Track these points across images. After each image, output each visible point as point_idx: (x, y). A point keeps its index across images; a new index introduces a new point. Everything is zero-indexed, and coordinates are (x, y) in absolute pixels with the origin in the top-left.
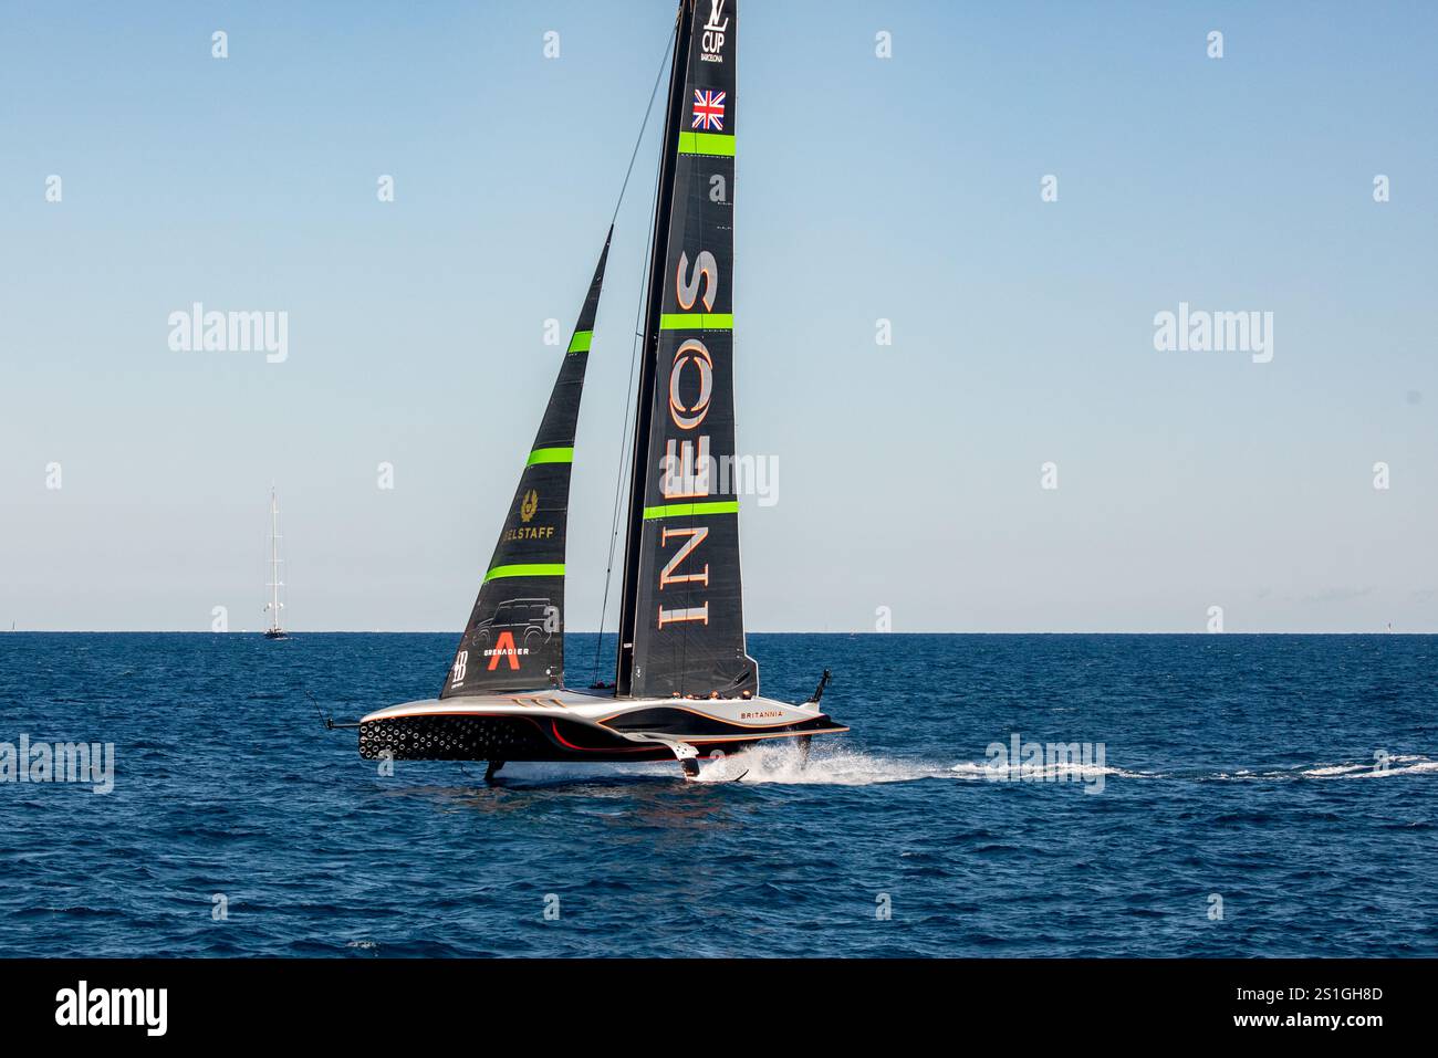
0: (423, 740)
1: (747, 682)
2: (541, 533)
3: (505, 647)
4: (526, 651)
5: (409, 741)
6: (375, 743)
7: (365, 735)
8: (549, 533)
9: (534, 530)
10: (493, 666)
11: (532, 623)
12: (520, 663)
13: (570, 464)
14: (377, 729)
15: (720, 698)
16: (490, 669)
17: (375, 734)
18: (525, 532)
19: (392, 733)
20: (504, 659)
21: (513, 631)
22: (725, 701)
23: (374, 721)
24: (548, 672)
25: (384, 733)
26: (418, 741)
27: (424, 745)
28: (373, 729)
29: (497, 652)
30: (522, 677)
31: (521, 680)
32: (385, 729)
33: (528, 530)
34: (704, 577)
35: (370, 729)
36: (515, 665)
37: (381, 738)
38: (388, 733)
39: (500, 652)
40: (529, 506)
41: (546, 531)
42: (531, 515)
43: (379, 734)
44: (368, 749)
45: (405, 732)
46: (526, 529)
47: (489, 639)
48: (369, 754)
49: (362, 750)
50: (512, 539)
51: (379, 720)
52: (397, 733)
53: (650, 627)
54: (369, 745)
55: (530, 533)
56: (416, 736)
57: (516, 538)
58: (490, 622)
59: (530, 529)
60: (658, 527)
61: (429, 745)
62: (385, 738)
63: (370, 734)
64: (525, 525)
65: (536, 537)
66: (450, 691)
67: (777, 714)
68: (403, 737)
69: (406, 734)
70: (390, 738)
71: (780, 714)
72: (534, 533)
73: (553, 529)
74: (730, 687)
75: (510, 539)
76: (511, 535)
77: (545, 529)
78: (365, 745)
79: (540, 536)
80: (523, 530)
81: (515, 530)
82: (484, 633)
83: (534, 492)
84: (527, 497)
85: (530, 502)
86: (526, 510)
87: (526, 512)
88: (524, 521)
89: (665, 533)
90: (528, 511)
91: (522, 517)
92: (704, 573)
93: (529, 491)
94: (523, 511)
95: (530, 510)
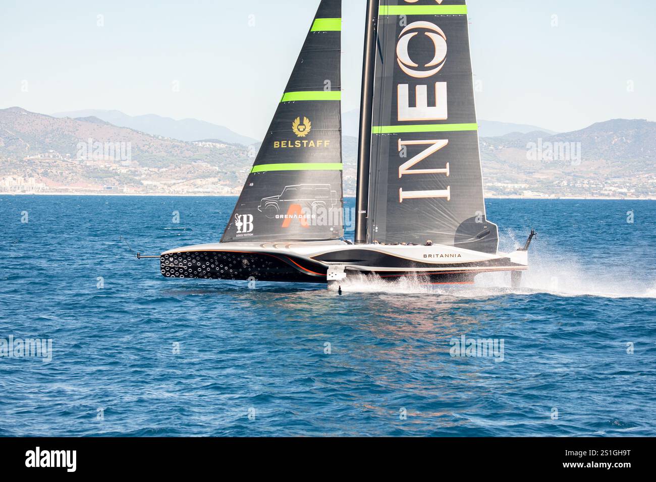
0: (204, 266)
2: (318, 144)
5: (195, 267)
6: (171, 268)
7: (164, 262)
8: (326, 144)
9: (312, 142)
11: (317, 199)
13: (340, 101)
14: (171, 259)
15: (407, 245)
16: (283, 226)
17: (170, 262)
18: (302, 144)
19: (182, 262)
20: (296, 221)
22: (412, 247)
23: (168, 254)
24: (332, 229)
26: (201, 267)
27: (205, 269)
28: (168, 259)
30: (311, 232)
32: (177, 259)
33: (305, 142)
34: (447, 171)
35: (166, 259)
37: (175, 264)
38: (179, 262)
40: (301, 128)
41: (323, 143)
42: (306, 133)
43: (173, 262)
44: (167, 271)
46: (303, 141)
47: (278, 208)
48: (168, 274)
49: (163, 271)
50: (286, 146)
51: (171, 254)
52: (185, 262)
53: (388, 201)
54: (167, 268)
55: (308, 144)
56: (199, 264)
57: (293, 146)
58: (277, 197)
59: (307, 141)
60: (390, 138)
61: (209, 269)
62: (178, 265)
63: (167, 262)
64: (301, 139)
65: (314, 146)
66: (234, 238)
67: (457, 256)
68: (190, 264)
69: (192, 262)
70: (181, 265)
71: (459, 256)
72: (312, 144)
73: (329, 141)
74: (472, 240)
75: (282, 146)
76: (282, 144)
77: (322, 141)
78: (164, 268)
79: (318, 146)
80: (299, 142)
81: (290, 142)
82: (271, 204)
83: (305, 118)
84: (297, 121)
85: (302, 124)
86: (299, 130)
87: (299, 131)
88: (299, 136)
89: (401, 143)
90: (301, 130)
91: (296, 133)
92: (445, 168)
93: (299, 118)
94: (295, 130)
95: (304, 130)
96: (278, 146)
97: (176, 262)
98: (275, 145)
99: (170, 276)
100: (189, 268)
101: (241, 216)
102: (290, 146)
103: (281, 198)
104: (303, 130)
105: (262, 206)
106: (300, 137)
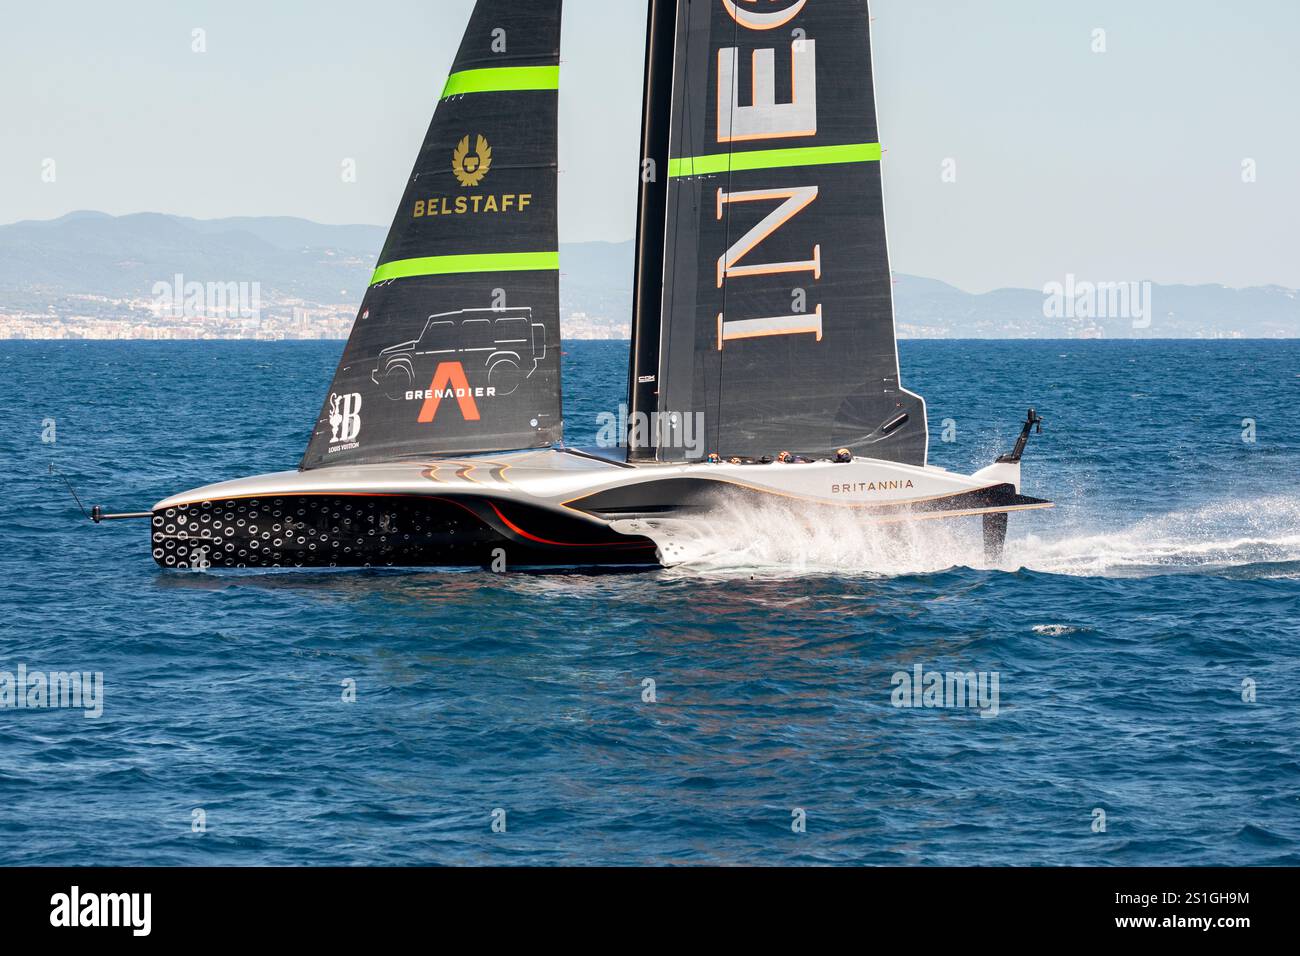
0: (266, 535)
1: (902, 432)
2: (505, 203)
3: (449, 385)
4: (491, 391)
5: (241, 539)
6: (179, 543)
7: (162, 529)
8: (522, 203)
9: (491, 198)
10: (426, 415)
11: (501, 347)
12: (481, 410)
13: (555, 92)
14: (182, 520)
15: (792, 461)
16: (421, 419)
17: (179, 528)
18: (470, 204)
19: (209, 525)
20: (449, 405)
21: (464, 360)
22: (801, 466)
23: (175, 507)
24: (534, 423)
25: (194, 526)
26: (257, 536)
27: (269, 543)
28: (174, 520)
29: (434, 394)
30: (484, 432)
31: (484, 437)
32: (197, 519)
33: (476, 199)
34: (814, 265)
35: (168, 521)
36: (471, 413)
37: (190, 533)
38: (203, 526)
39: (439, 394)
40: (471, 163)
41: (516, 200)
42: (479, 176)
43: (185, 527)
44: (168, 552)
45: (233, 524)
46: (472, 198)
47: (411, 373)
48: (171, 560)
49: (158, 553)
50: (436, 213)
51: (183, 506)
52: (218, 525)
53: (696, 348)
54: (170, 545)
55: (482, 204)
56: (253, 530)
57: (450, 212)
58: (411, 346)
59: (481, 198)
60: (703, 188)
61: (278, 543)
62: (198, 533)
63: (171, 529)
64: (470, 191)
65: (496, 209)
66: (324, 457)
67: (904, 484)
68: (230, 532)
69: (235, 527)
70: (206, 534)
71: (909, 484)
72: (491, 204)
73: (529, 196)
74: (870, 439)
75: (430, 213)
76: (430, 207)
77: (512, 196)
78: (162, 545)
79: (504, 209)
80: (465, 199)
81: (444, 200)
82: (399, 363)
83: (480, 137)
84: (464, 146)
85: (472, 153)
86: (465, 167)
87: (467, 171)
88: (464, 184)
89: (722, 198)
90: (471, 168)
91: (459, 179)
92: (812, 258)
93: (467, 137)
94: (458, 168)
95: (477, 167)
96: (421, 214)
97: (194, 527)
98: (417, 209)
99: (174, 566)
100: (227, 539)
101: (340, 397)
102: (444, 212)
103: (419, 347)
104: (473, 168)
105: (382, 370)
106: (467, 187)
